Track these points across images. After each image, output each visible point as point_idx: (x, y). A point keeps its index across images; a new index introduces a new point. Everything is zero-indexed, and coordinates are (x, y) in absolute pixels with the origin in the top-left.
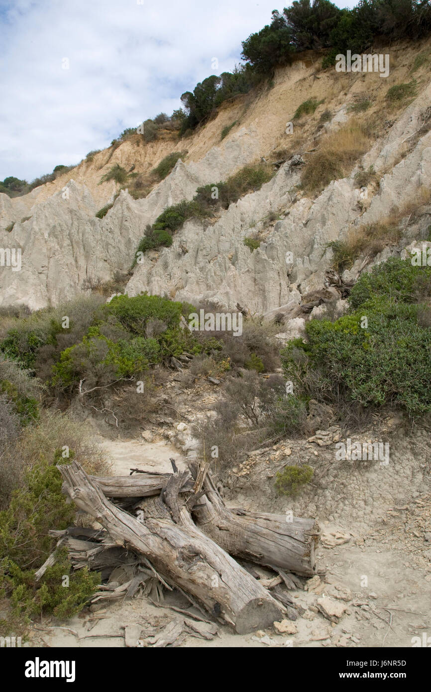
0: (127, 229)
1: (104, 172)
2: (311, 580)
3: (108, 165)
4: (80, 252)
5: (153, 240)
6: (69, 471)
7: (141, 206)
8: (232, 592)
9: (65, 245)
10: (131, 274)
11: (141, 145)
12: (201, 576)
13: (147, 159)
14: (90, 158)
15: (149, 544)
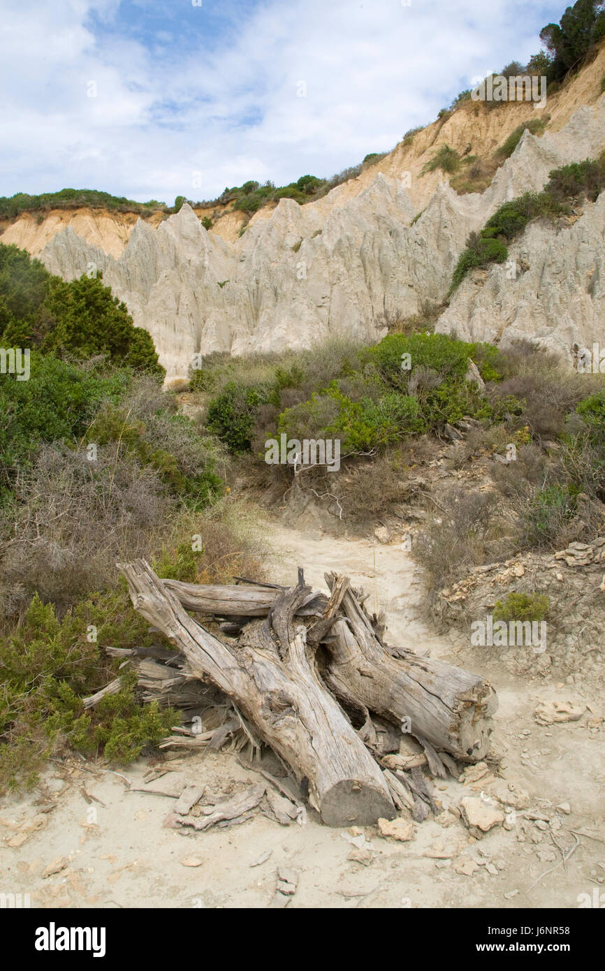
0: (447, 240)
1: (426, 158)
2: (473, 767)
3: (435, 148)
4: (375, 275)
5: (478, 254)
6: (129, 572)
7: (469, 204)
8: (321, 764)
9: (354, 266)
10: (446, 305)
11: (481, 115)
12: (287, 735)
13: (490, 134)
14: (408, 140)
15: (233, 682)
